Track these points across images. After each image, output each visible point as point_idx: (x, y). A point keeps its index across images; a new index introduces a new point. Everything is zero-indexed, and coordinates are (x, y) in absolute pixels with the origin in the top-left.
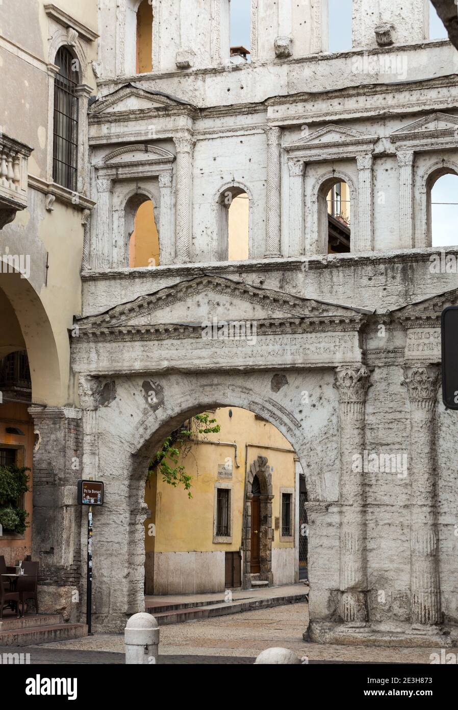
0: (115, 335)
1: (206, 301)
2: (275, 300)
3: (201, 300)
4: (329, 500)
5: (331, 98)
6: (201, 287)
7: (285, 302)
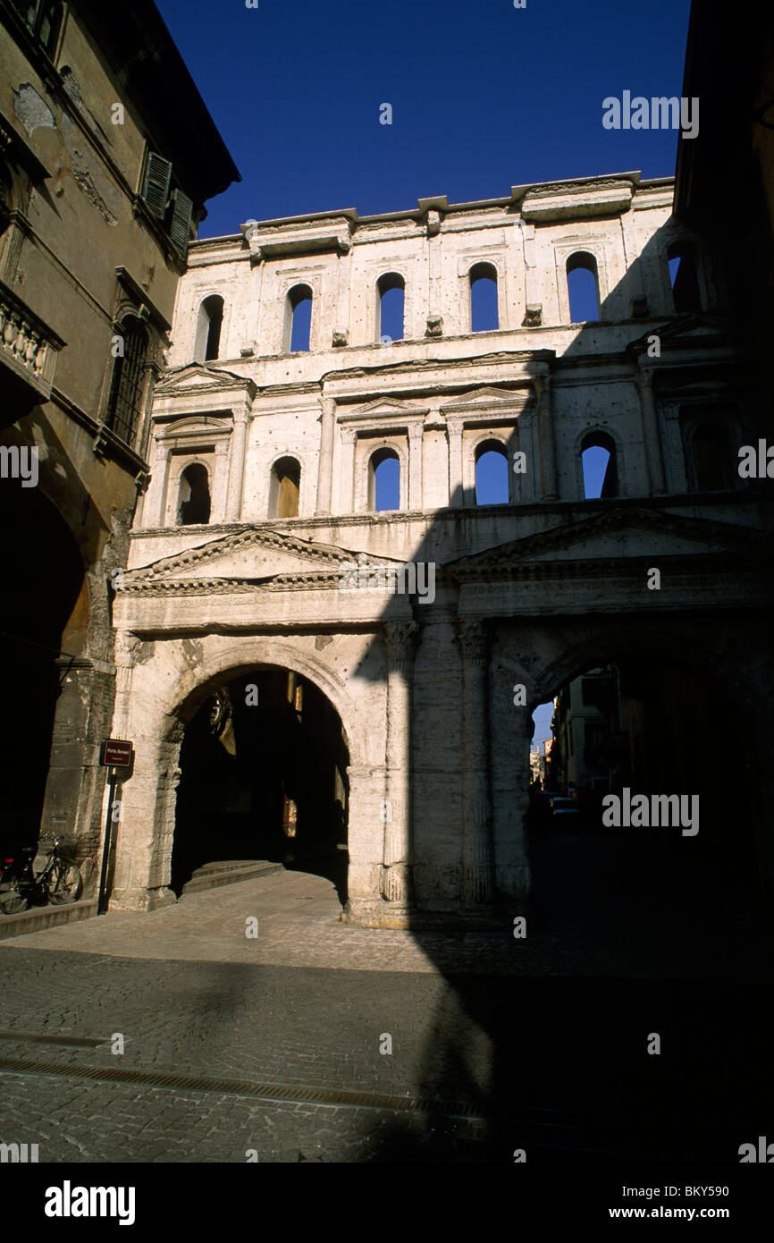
0: (159, 589)
1: (254, 557)
2: (325, 555)
3: (247, 556)
4: (373, 764)
5: (384, 374)
6: (249, 541)
7: (335, 556)
